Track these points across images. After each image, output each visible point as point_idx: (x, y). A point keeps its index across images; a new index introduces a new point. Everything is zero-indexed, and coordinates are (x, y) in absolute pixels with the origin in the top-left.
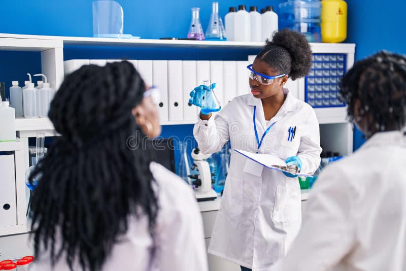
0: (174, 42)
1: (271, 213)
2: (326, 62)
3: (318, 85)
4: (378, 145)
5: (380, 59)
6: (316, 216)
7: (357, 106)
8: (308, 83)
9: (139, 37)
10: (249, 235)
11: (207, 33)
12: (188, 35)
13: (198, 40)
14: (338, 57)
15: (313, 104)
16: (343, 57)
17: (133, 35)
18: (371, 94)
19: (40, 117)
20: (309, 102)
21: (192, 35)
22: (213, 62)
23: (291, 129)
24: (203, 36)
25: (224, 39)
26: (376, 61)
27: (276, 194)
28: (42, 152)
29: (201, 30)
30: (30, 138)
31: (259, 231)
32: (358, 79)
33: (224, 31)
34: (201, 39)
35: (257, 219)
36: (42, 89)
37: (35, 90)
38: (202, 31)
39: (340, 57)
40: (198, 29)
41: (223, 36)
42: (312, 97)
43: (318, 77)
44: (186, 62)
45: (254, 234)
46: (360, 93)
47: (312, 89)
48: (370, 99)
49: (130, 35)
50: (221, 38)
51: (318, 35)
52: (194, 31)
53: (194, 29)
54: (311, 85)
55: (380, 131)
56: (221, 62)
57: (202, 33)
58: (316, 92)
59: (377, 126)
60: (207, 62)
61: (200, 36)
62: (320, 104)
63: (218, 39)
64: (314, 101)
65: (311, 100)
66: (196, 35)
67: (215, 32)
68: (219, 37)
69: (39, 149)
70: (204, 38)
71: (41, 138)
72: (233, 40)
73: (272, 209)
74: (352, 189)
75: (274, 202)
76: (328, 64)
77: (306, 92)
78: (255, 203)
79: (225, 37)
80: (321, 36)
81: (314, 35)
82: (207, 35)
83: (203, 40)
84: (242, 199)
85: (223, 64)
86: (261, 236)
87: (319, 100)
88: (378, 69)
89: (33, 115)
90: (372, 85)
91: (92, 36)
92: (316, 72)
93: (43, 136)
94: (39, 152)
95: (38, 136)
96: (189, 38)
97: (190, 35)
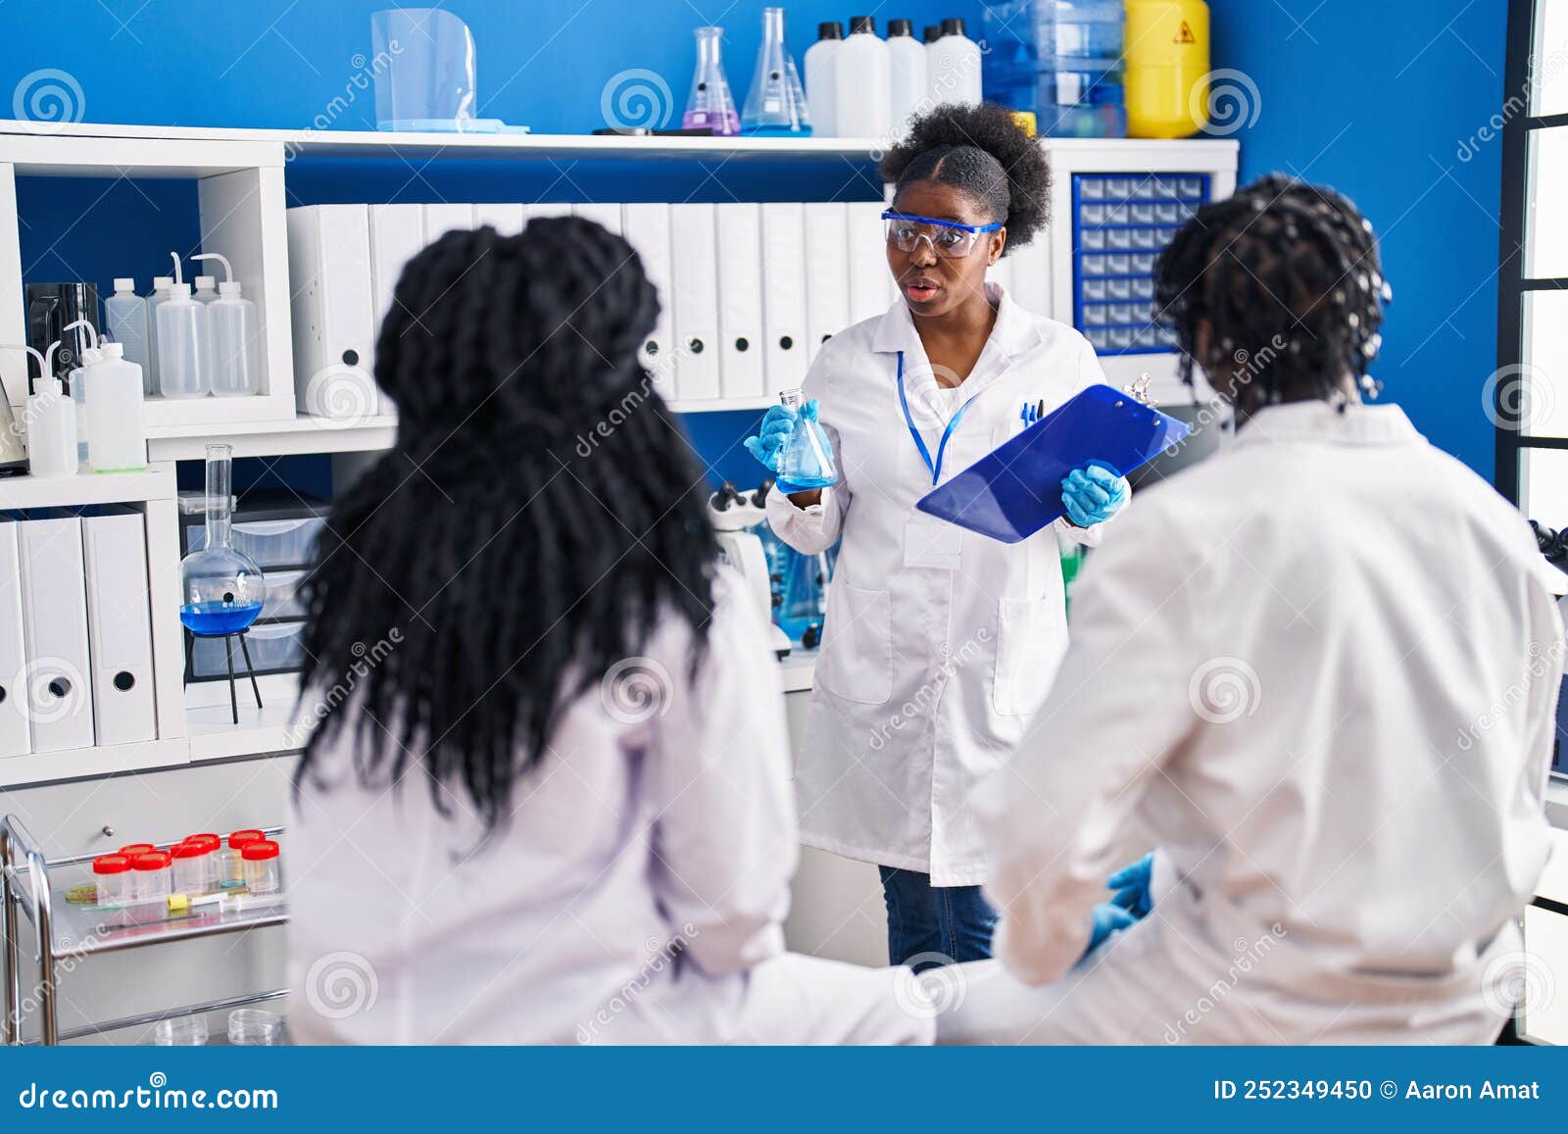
0: (640, 141)
1: (987, 685)
2: (1142, 203)
3: (1119, 278)
4: (1265, 441)
5: (1260, 205)
6: (1098, 639)
7: (1203, 338)
8: (1083, 273)
9: (528, 129)
10: (917, 764)
11: (745, 111)
12: (686, 119)
13: (720, 134)
14: (1183, 185)
15: (1102, 343)
16: (1198, 183)
17: (507, 123)
18: (1240, 304)
19: (210, 394)
20: (1088, 333)
21: (700, 120)
22: (771, 209)
23: (1029, 409)
24: (733, 121)
25: (805, 130)
26: (1248, 208)
27: (998, 625)
28: (224, 507)
29: (729, 99)
30: (180, 465)
31: (949, 748)
32: (1202, 259)
33: (802, 104)
34: (727, 131)
35: (942, 709)
36: (217, 302)
37: (194, 306)
38: (732, 105)
39: (1189, 186)
40: (719, 97)
41: (800, 121)
42: (1099, 318)
43: (1118, 252)
44: (680, 209)
45: (931, 759)
46: (1208, 298)
47: (1097, 293)
48: (1236, 316)
49: (498, 122)
50: (796, 128)
51: (1114, 112)
52: (705, 106)
53: (705, 99)
54: (1094, 278)
55: (1268, 403)
56: (795, 208)
57: (732, 112)
58: (1112, 301)
59: (1261, 394)
60: (751, 209)
61: (726, 121)
62: (1124, 341)
63: (783, 130)
64: (1104, 334)
65: (1095, 328)
66: (710, 118)
67: (772, 106)
68: (787, 123)
69: (214, 500)
70: (737, 127)
71: (219, 463)
72: (834, 134)
73: (990, 672)
74: (1193, 559)
75: (994, 651)
76: (1150, 208)
77: (1078, 301)
78: (933, 662)
79: (807, 122)
80: (1123, 114)
81: (1103, 111)
82: (745, 116)
83: (734, 134)
84: (889, 654)
85: (804, 213)
86: (954, 763)
87: (1120, 327)
88: (1254, 233)
89: (189, 387)
90: (1240, 280)
91: (373, 127)
92: (1111, 235)
93: (226, 456)
94: (214, 508)
95: (210, 456)
96: (688, 127)
97: (691, 117)
